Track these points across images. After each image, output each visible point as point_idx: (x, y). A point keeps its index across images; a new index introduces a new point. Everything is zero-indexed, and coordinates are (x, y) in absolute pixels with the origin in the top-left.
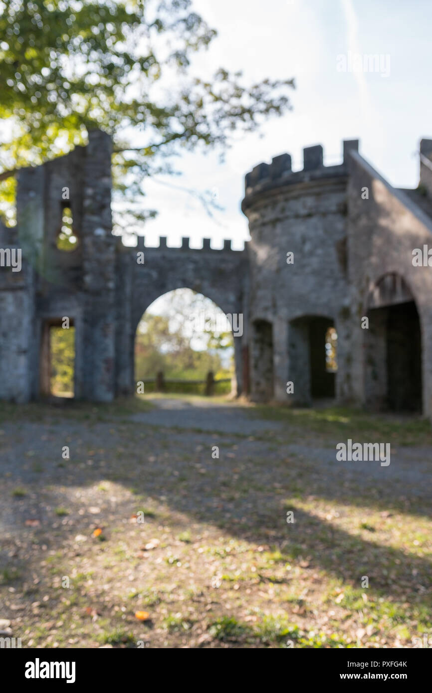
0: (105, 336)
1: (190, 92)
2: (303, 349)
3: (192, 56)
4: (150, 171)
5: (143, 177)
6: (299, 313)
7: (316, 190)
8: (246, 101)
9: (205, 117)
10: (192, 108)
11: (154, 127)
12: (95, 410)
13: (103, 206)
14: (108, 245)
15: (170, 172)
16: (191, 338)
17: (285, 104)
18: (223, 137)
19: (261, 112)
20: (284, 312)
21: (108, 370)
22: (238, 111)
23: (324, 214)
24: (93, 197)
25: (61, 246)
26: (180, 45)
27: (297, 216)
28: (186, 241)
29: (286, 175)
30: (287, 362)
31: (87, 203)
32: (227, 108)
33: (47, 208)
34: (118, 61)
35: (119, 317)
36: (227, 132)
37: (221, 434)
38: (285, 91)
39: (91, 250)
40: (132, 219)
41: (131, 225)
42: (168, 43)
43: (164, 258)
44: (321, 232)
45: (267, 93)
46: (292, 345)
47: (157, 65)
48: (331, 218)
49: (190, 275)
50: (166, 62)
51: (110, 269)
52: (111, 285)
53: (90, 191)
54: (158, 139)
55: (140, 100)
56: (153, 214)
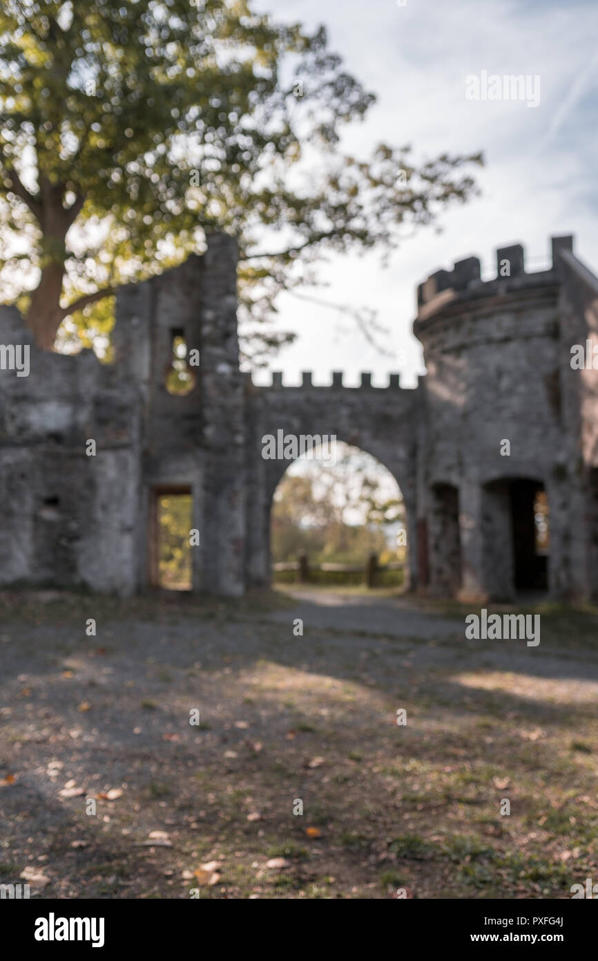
0: (233, 507)
1: (340, 175)
2: (502, 522)
3: (343, 130)
4: (287, 283)
5: (278, 291)
6: (494, 473)
7: (516, 305)
8: (417, 185)
9: (361, 207)
10: (343, 198)
11: (292, 225)
12: (222, 607)
13: (228, 334)
14: (235, 385)
15: (314, 284)
16: (344, 508)
17: (470, 187)
18: (385, 234)
19: (438, 198)
20: (474, 473)
21: (236, 552)
22: (406, 198)
23: (527, 338)
24: (214, 323)
25: (171, 388)
26: (326, 116)
27: (489, 341)
28: (338, 377)
29: (473, 285)
30: (480, 541)
31: (207, 330)
32: (390, 193)
33: (153, 337)
34: (244, 142)
35: (250, 482)
36: (392, 227)
37: (392, 638)
38: (470, 170)
39: (212, 392)
40: (261, 345)
41: (260, 353)
42: (311, 114)
43: (308, 400)
44: (523, 363)
45: (446, 174)
46: (486, 518)
47: (296, 143)
48: (536, 342)
49: (344, 423)
50: (309, 140)
51: (238, 417)
52: (240, 439)
53: (209, 315)
54: (299, 240)
55: (273, 189)
56: (290, 338)
